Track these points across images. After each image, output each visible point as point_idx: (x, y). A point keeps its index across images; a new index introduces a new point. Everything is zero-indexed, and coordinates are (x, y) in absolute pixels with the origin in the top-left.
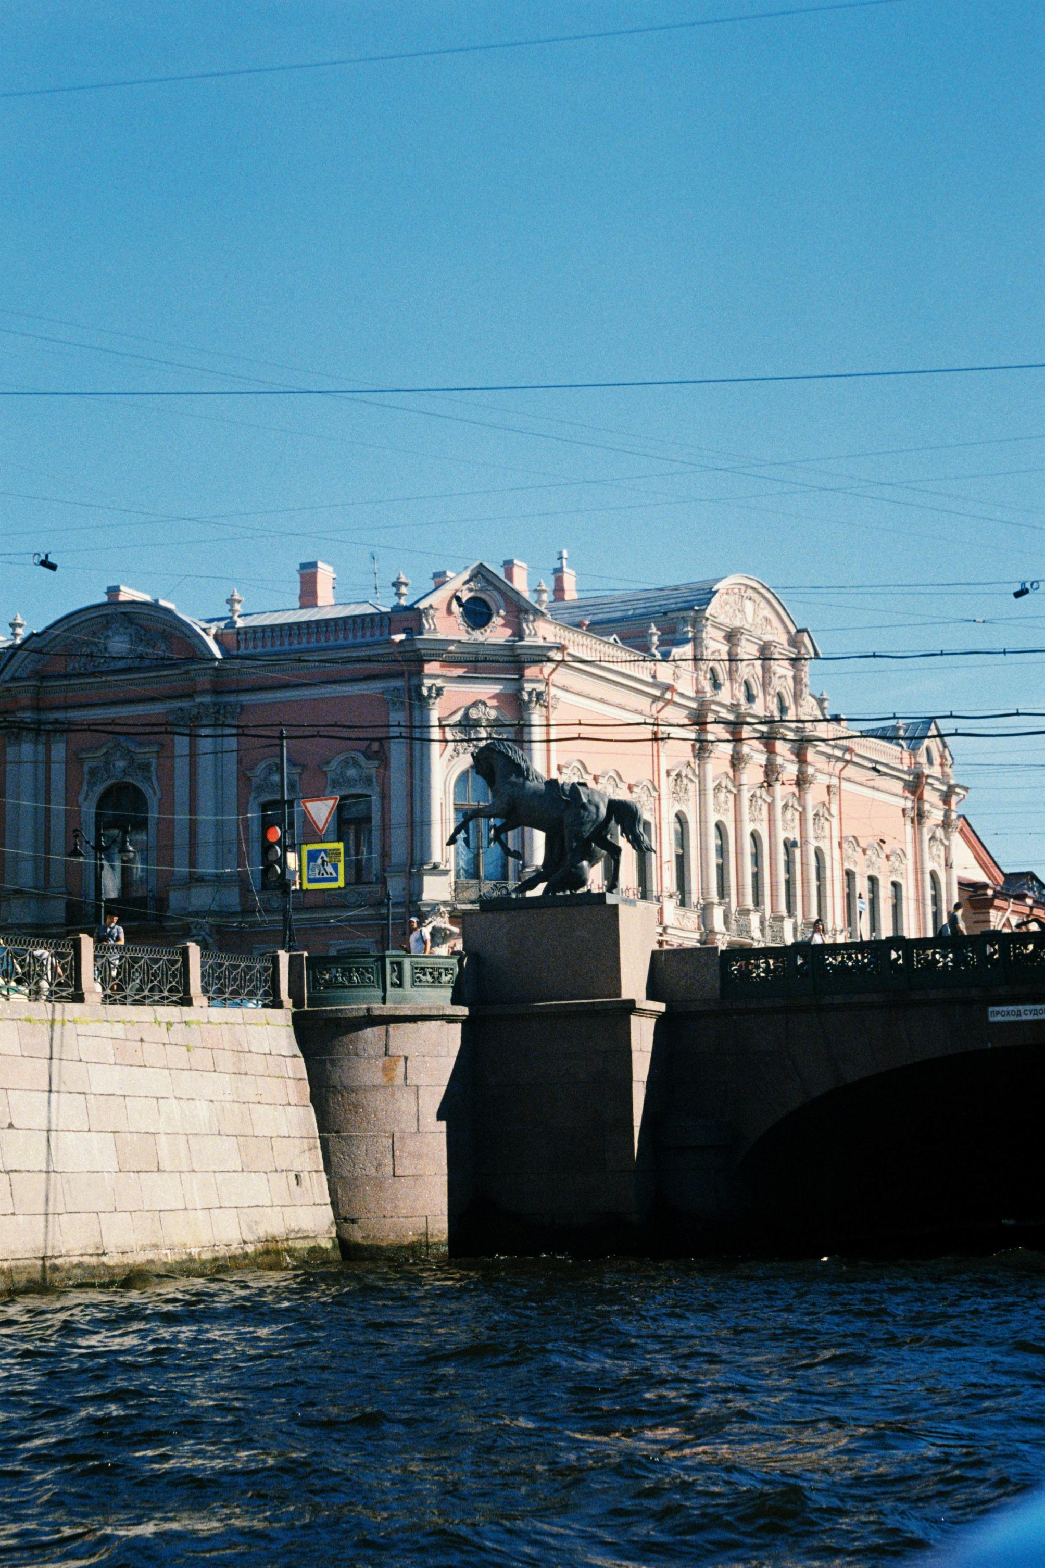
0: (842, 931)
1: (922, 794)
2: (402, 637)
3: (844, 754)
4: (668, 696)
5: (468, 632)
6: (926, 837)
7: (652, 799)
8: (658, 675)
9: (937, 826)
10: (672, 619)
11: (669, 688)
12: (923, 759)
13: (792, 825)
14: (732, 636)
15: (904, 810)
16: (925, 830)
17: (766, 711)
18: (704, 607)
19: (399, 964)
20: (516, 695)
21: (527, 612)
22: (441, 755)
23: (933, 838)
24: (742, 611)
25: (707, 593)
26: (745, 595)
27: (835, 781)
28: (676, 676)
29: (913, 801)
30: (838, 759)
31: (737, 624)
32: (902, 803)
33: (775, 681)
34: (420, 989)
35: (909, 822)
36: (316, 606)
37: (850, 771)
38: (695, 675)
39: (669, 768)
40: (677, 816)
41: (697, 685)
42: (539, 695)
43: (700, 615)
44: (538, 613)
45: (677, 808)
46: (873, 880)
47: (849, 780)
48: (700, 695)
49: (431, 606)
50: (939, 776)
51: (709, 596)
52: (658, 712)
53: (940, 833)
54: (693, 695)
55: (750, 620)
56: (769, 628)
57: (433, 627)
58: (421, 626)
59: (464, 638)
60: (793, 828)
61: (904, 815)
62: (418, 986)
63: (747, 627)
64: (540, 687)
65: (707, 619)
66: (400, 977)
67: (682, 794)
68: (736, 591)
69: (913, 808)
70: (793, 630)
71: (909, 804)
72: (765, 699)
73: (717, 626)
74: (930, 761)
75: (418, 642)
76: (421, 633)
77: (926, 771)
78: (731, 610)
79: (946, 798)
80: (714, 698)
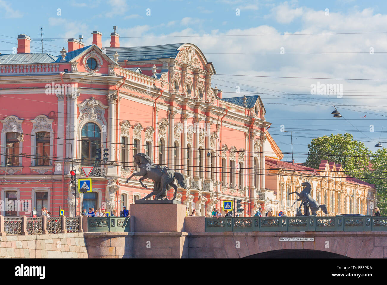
0: (220, 183)
1: (253, 126)
2: (64, 73)
3: (223, 112)
4: (159, 93)
5: (88, 71)
6: (254, 144)
7: (152, 134)
8: (156, 85)
9: (258, 139)
10: (161, 61)
11: (160, 90)
12: (253, 112)
13: (203, 141)
14: (183, 68)
15: (245, 133)
16: (253, 141)
17: (194, 96)
18: (174, 57)
19: (114, 220)
20: (106, 96)
21: (111, 64)
22: (77, 118)
23: (256, 144)
24: (187, 57)
25: (175, 51)
26: (189, 50)
27: (219, 123)
28: (162, 85)
29: (249, 129)
30: (221, 114)
31: (185, 62)
32: (244, 130)
33: (199, 84)
34: (119, 227)
35: (247, 138)
36: (24, 53)
37: (226, 119)
38: (169, 84)
39: (159, 121)
40: (161, 140)
41: (169, 88)
42: (115, 96)
43: (172, 60)
44: (115, 64)
45: (161, 136)
46: (232, 162)
47: (225, 122)
48: (171, 92)
49: (75, 61)
50: (260, 119)
51: (176, 52)
52: (155, 100)
53: (259, 142)
54: (167, 92)
55: (190, 61)
56: (197, 62)
57: (76, 69)
58: (71, 68)
59: (87, 74)
60: (203, 142)
61: (245, 135)
62: (119, 226)
63: (189, 63)
64: (115, 93)
65: (175, 62)
66: (114, 224)
67: (163, 131)
68: (185, 49)
69: (249, 132)
70: (206, 63)
71: (247, 131)
72: (194, 91)
73: (178, 64)
74: (256, 112)
75: (70, 75)
76: (71, 72)
77: (255, 118)
78: (183, 57)
79: (262, 128)
80: (176, 94)
